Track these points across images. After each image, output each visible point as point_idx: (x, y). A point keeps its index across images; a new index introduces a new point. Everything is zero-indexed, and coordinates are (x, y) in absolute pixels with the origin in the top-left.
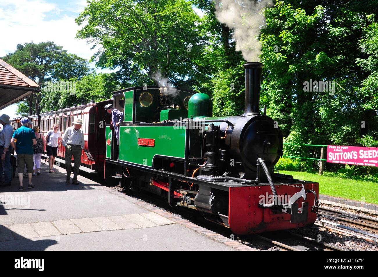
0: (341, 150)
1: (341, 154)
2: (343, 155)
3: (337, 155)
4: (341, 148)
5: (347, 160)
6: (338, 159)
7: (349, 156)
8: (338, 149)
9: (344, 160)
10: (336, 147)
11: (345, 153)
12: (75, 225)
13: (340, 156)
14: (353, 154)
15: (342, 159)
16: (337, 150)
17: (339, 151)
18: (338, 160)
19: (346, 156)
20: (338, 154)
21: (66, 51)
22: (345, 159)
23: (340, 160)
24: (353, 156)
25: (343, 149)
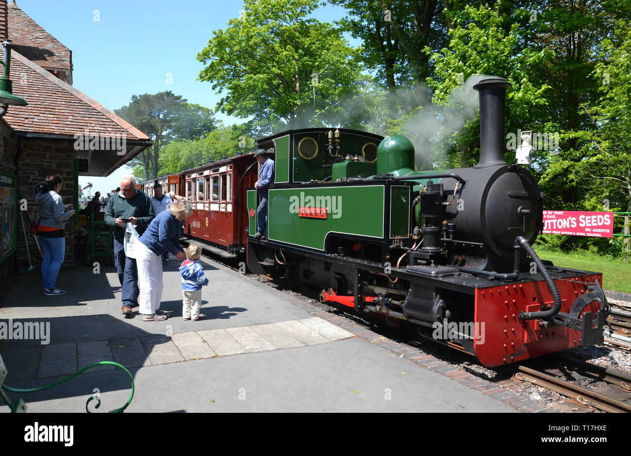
0: (554, 217)
1: (554, 221)
2: (556, 223)
3: (548, 223)
4: (553, 213)
5: (563, 229)
6: (550, 228)
7: (565, 223)
8: (550, 215)
9: (557, 229)
10: (547, 213)
11: (560, 220)
12: (204, 341)
13: (552, 224)
14: (570, 221)
15: (555, 228)
16: (548, 216)
17: (551, 217)
18: (550, 230)
19: (560, 224)
20: (549, 221)
21: (186, 100)
22: (560, 227)
23: (552, 229)
24: (570, 223)
25: (556, 215)
